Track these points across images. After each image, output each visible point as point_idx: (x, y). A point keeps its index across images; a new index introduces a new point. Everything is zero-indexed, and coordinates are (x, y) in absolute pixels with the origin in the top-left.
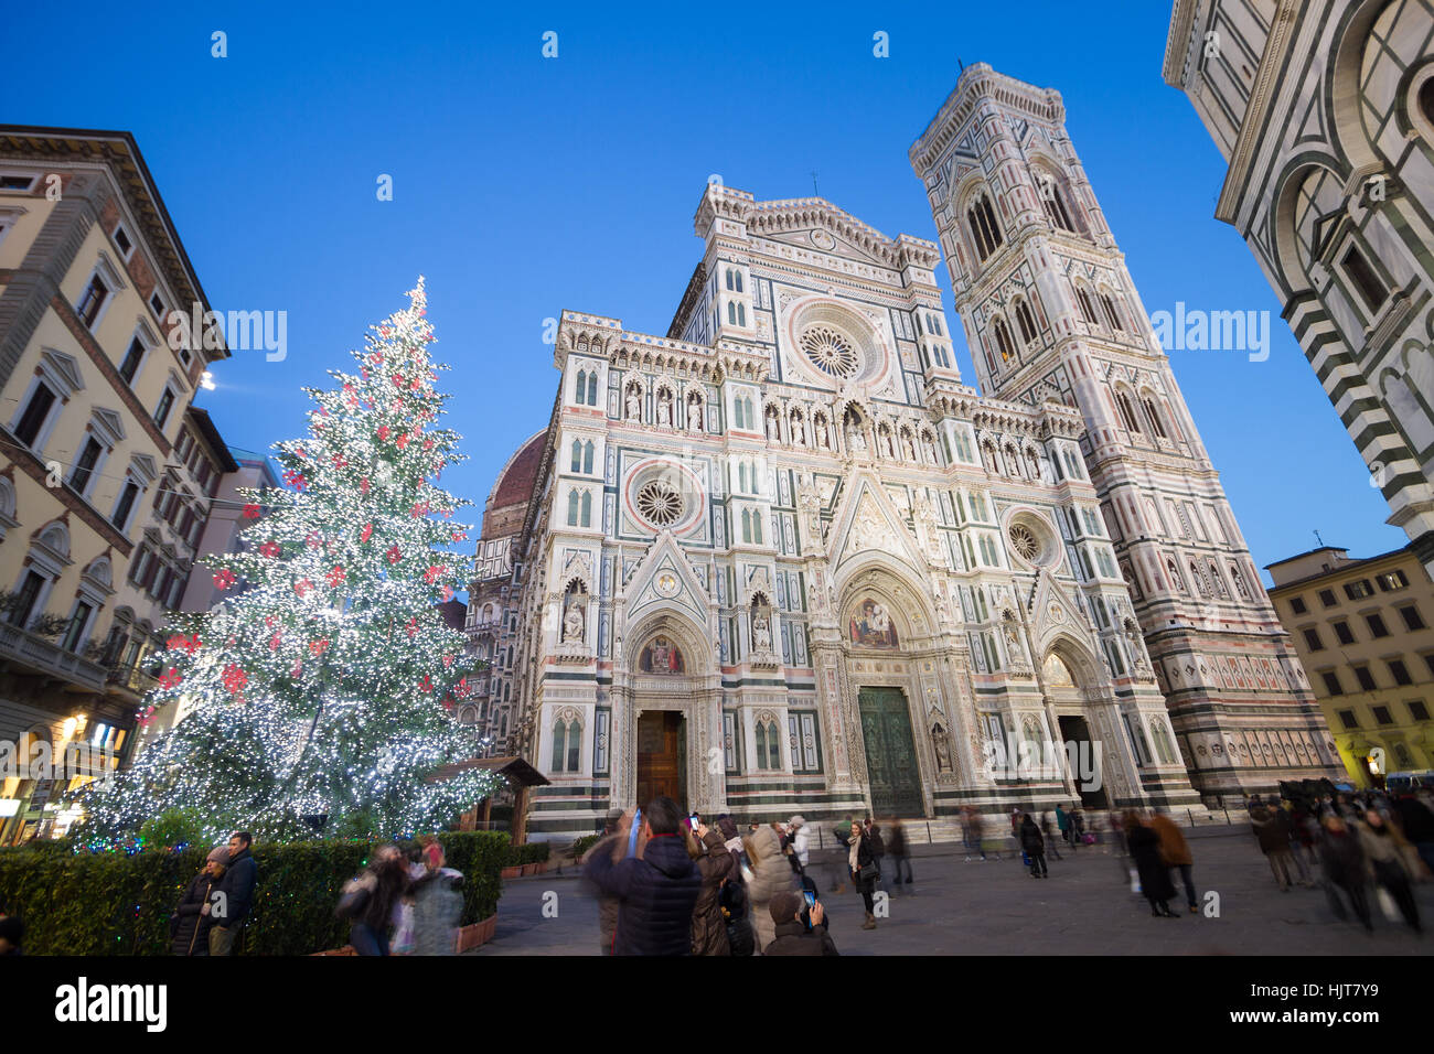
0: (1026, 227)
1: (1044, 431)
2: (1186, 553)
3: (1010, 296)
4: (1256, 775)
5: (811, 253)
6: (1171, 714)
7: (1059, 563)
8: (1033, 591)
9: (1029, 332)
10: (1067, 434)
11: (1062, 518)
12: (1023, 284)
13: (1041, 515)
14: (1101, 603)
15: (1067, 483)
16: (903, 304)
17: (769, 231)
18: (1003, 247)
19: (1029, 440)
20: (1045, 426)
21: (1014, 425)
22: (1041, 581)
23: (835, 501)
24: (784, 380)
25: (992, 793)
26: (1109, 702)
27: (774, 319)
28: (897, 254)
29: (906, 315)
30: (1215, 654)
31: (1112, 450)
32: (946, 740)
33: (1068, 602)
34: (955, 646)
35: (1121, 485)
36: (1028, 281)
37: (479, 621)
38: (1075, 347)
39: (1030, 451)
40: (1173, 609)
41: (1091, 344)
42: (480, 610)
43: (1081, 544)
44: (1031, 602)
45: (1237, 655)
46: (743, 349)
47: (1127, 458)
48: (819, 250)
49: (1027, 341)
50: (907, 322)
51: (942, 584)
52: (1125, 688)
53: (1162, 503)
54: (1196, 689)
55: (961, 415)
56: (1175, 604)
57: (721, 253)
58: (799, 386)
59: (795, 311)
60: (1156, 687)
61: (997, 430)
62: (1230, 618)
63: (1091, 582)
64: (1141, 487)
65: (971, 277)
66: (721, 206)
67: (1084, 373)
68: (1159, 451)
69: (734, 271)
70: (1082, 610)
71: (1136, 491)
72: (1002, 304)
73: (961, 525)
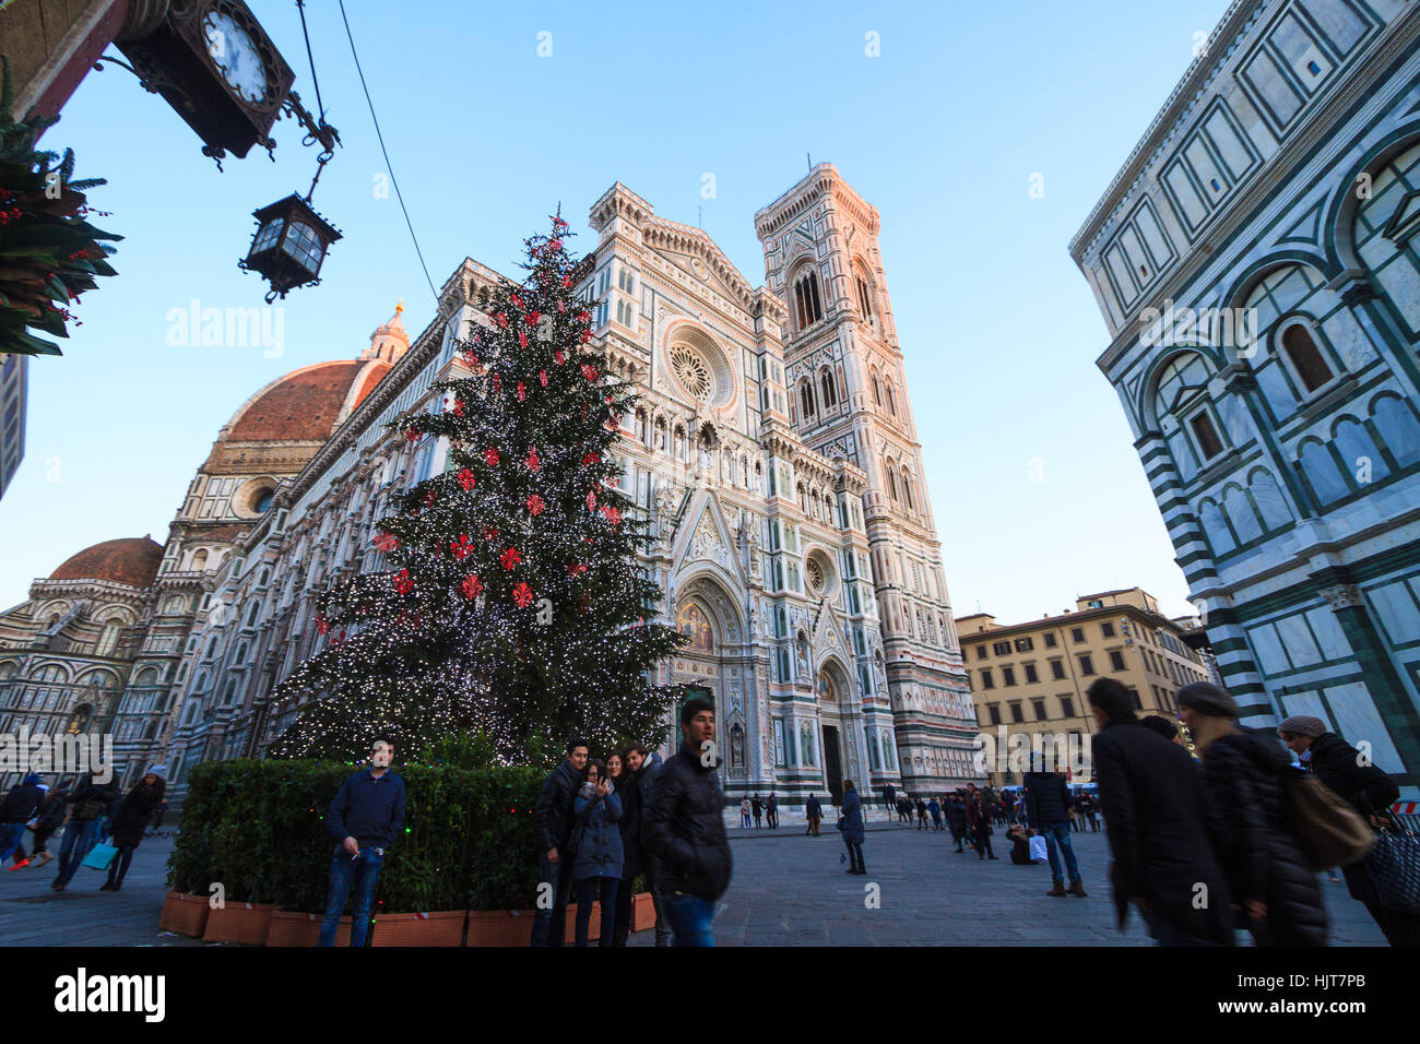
0: (843, 311)
1: (840, 484)
2: (916, 604)
3: (820, 365)
4: (938, 783)
5: (689, 278)
6: (896, 729)
7: (836, 594)
8: (817, 618)
9: (830, 399)
10: (855, 491)
11: (842, 559)
12: (833, 358)
13: (828, 552)
14: (861, 635)
15: (850, 531)
16: (753, 347)
17: (658, 245)
18: (821, 322)
19: (828, 490)
20: (842, 479)
21: (820, 475)
22: (824, 610)
23: (683, 511)
24: (654, 388)
25: (773, 787)
26: (858, 716)
27: (653, 328)
28: (756, 303)
29: (754, 358)
30: (924, 685)
31: (879, 511)
32: (743, 737)
33: (839, 629)
34: (761, 656)
35: (882, 540)
36: (837, 356)
37: (185, 566)
38: (865, 421)
39: (828, 500)
40: (902, 646)
41: (876, 422)
42: (189, 555)
43: (853, 583)
44: (814, 626)
45: (936, 687)
46: (628, 349)
47: (889, 519)
48: (695, 276)
49: (827, 406)
50: (755, 364)
51: (757, 599)
52: (869, 706)
53: (905, 558)
54: (910, 712)
55: (787, 456)
56: (905, 642)
57: (618, 251)
58: (665, 397)
59: (670, 326)
60: (888, 707)
61: (809, 476)
62: (935, 658)
63: (856, 616)
64: (895, 546)
65: (790, 339)
66: (624, 208)
67: (869, 443)
68: (907, 518)
69: (627, 272)
70: (848, 637)
71: (892, 549)
72: (812, 369)
73: (775, 551)
